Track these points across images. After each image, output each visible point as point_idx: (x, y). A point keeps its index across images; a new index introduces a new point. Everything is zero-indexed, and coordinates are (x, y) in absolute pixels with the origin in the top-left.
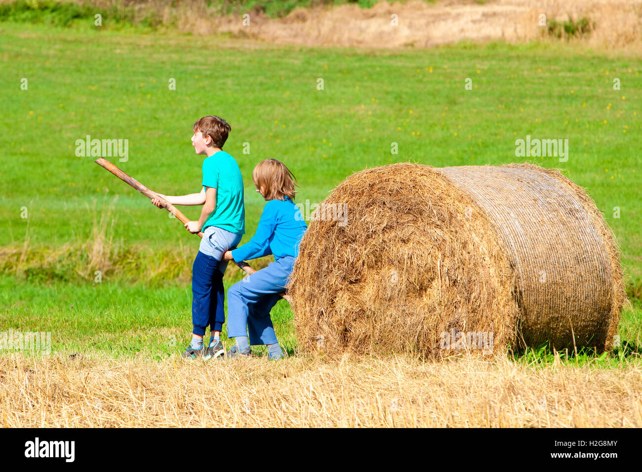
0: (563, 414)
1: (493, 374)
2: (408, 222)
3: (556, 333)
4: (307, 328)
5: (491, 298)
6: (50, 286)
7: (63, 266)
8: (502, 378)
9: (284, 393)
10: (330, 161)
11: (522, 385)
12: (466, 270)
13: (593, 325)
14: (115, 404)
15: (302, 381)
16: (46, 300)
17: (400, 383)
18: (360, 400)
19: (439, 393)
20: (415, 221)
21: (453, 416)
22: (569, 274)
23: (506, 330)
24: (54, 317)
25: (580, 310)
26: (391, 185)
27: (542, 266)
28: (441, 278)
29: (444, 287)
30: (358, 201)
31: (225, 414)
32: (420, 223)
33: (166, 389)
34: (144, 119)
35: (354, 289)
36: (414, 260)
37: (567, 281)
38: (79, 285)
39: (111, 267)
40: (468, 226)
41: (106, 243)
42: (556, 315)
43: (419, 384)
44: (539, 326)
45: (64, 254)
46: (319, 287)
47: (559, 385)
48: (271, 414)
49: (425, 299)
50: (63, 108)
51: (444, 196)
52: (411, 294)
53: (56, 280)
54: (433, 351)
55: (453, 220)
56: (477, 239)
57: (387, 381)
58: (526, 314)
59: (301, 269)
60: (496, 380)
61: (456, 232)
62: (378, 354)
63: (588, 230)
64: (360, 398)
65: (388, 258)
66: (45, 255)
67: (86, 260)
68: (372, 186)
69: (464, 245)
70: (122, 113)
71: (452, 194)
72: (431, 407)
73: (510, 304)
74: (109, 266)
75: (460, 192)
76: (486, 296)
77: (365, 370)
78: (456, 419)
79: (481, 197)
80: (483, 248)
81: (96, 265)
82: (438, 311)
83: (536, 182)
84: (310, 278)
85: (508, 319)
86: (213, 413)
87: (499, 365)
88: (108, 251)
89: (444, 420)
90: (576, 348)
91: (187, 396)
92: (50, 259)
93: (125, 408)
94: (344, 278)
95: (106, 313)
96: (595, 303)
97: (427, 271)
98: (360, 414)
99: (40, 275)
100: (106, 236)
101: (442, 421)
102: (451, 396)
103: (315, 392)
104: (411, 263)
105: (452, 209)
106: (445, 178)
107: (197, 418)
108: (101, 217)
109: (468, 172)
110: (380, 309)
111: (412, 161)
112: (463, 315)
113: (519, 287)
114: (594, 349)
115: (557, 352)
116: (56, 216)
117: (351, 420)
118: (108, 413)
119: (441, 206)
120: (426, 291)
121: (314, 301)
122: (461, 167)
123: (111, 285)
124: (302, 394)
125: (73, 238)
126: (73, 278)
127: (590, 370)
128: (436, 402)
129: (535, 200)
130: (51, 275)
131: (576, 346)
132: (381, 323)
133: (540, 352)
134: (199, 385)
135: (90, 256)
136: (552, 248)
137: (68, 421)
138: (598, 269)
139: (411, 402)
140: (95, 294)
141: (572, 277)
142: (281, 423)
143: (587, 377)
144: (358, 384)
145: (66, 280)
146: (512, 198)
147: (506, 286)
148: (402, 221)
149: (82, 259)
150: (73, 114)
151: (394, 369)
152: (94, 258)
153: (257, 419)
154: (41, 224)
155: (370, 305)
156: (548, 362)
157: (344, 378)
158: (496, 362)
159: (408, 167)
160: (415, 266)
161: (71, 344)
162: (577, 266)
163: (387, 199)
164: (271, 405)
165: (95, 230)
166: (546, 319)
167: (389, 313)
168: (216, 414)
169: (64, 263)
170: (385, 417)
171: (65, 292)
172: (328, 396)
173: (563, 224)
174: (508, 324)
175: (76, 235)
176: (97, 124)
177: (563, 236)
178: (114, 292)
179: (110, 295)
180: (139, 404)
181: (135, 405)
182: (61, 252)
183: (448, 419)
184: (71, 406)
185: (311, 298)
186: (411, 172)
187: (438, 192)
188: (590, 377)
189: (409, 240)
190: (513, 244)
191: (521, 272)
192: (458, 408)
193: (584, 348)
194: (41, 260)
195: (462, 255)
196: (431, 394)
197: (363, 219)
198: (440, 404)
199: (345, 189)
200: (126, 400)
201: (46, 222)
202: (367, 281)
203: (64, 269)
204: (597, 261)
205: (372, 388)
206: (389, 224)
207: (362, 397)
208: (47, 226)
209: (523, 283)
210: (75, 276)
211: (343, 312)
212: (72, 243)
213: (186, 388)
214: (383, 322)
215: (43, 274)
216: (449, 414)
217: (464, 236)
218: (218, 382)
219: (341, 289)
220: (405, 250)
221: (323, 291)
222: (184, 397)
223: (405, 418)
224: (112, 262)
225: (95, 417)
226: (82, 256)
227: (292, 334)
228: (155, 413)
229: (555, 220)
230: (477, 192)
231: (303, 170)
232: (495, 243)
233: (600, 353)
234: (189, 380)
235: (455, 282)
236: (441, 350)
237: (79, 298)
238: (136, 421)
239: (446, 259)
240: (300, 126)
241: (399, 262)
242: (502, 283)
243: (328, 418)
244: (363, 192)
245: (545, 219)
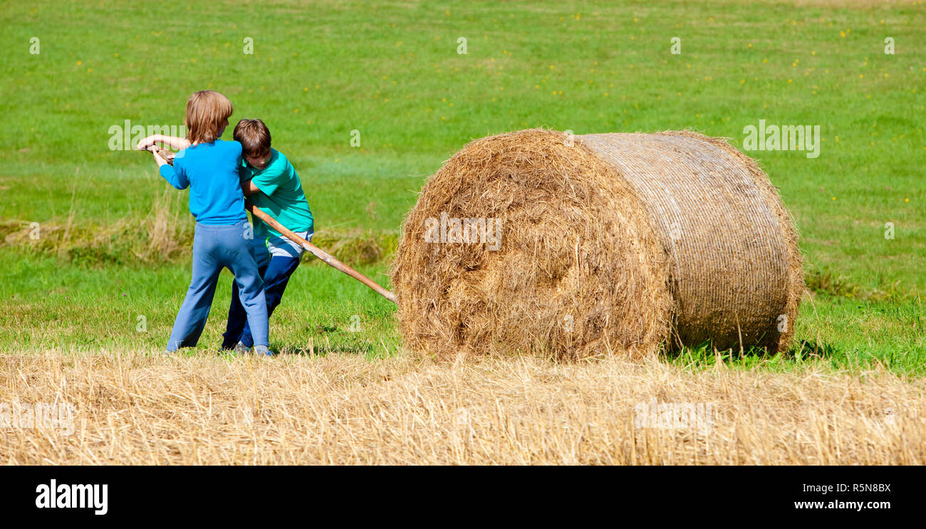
0: (724, 425)
1: (641, 378)
2: (539, 199)
3: (719, 330)
4: (414, 323)
5: (639, 289)
6: (100, 270)
7: (116, 246)
8: (652, 382)
9: (384, 399)
10: (450, 125)
11: (675, 391)
12: (610, 255)
13: (764, 321)
14: (174, 411)
15: (406, 385)
16: (95, 286)
17: (526, 388)
18: (476, 408)
19: (574, 400)
20: (548, 198)
21: (589, 427)
22: (736, 260)
23: (658, 326)
24: (102, 307)
25: (749, 303)
26: (519, 155)
27: (703, 252)
28: (579, 264)
29: (583, 275)
30: (478, 173)
31: (311, 423)
32: (554, 201)
33: (237, 394)
34: (221, 72)
35: (472, 277)
36: (547, 243)
37: (734, 269)
38: (136, 269)
39: (177, 248)
40: (612, 203)
41: (170, 219)
42: (720, 309)
43: (550, 389)
44: (698, 322)
45: (117, 232)
46: (429, 274)
47: (721, 392)
48: (366, 424)
49: (559, 290)
50: (119, 58)
51: (583, 168)
52: (542, 283)
53: (108, 262)
54: (569, 351)
55: (595, 197)
56: (623, 220)
57: (510, 386)
58: (682, 307)
59: (407, 254)
60: (644, 385)
61: (598, 211)
62: (501, 354)
63: (760, 210)
64: (477, 406)
65: (514, 241)
66: (94, 233)
67: (145, 239)
68: (495, 156)
69: (608, 226)
70: (193, 65)
71: (594, 167)
72: (563, 416)
73: (662, 295)
74: (174, 247)
75: (603, 164)
76: (634, 287)
77: (484, 373)
78: (593, 430)
79: (629, 170)
80: (631, 229)
81: (158, 245)
82: (575, 303)
83: (697, 153)
84: (418, 264)
85: (660, 314)
86: (295, 422)
87: (648, 368)
88: (173, 229)
89: (579, 432)
90: (742, 348)
91: (263, 401)
92: (100, 238)
93: (186, 415)
94: (460, 265)
95: (167, 303)
96: (767, 295)
97: (562, 257)
98: (477, 424)
99: (88, 257)
100: (171, 210)
101: (576, 433)
102: (587, 403)
103: (422, 398)
104: (543, 247)
105: (593, 183)
106: (585, 147)
107: (275, 427)
108: (165, 188)
109: (614, 140)
110: (504, 301)
111: (545, 127)
112: (606, 308)
113: (675, 276)
114: (764, 349)
115: (719, 353)
116: (108, 186)
117: (464, 431)
118: (165, 421)
119: (580, 180)
120: (560, 280)
121: (422, 291)
122: (606, 134)
123: (176, 270)
124: (405, 400)
125: (130, 213)
126: (129, 261)
127: (759, 373)
128: (570, 410)
129: (695, 174)
130: (102, 257)
131: (743, 345)
132: (505, 317)
133: (699, 353)
134: (279, 388)
135: (151, 235)
136: (716, 230)
137: (115, 430)
138: (771, 255)
139: (540, 411)
140: (156, 279)
141: (740, 265)
142: (379, 434)
143: (755, 382)
144: (475, 389)
145: (119, 263)
146: (667, 171)
147: (659, 275)
148: (532, 198)
149: (140, 238)
150: (131, 65)
151: (520, 370)
152: (156, 237)
153: (349, 429)
154: (90, 196)
155: (491, 296)
156: (708, 364)
157: (457, 381)
158: (644, 364)
159: (540, 134)
160: (547, 251)
161: (122, 338)
162: (746, 252)
163: (513, 171)
164: (367, 413)
165: (157, 204)
166: (707, 314)
167: (515, 306)
168: (298, 422)
169: (118, 242)
170: (506, 427)
171: (119, 277)
172: (437, 402)
173: (730, 203)
174: (660, 319)
175: (133, 209)
176: (162, 77)
177: (729, 216)
178: (180, 278)
179: (175, 281)
180: (204, 410)
181: (198, 411)
182: (114, 230)
183: (584, 431)
184: (119, 412)
185: (419, 288)
186: (543, 140)
187: (576, 164)
188: (760, 382)
189: (540, 220)
190: (667, 225)
191: (677, 258)
192: (596, 417)
193: (753, 348)
194: (89, 239)
195: (605, 237)
196: (564, 400)
197: (483, 195)
198: (574, 412)
199: (462, 160)
200: (188, 406)
201: (96, 194)
202: (488, 268)
203: (118, 250)
204: (770, 246)
205: (492, 393)
206: (516, 201)
207: (480, 404)
208: (97, 198)
209: (679, 272)
210: (132, 258)
211: (458, 304)
212: (128, 219)
213: (263, 392)
214: (507, 315)
215: (91, 255)
216: (585, 426)
217: (607, 215)
218: (302, 386)
219: (456, 277)
220: (535, 232)
221: (434, 279)
222: (260, 402)
223: (530, 429)
224: (178, 242)
225: (149, 425)
226: (140, 234)
227: (396, 330)
228: (223, 421)
229: (720, 197)
230: (626, 165)
231: (417, 135)
232: (646, 224)
233: (773, 352)
234: (267, 382)
235: (596, 269)
236: (578, 349)
237: (136, 284)
238: (200, 431)
239: (585, 243)
240: (415, 83)
241: (527, 246)
242: (654, 271)
243: (436, 428)
244: (484, 163)
245: (708, 196)
